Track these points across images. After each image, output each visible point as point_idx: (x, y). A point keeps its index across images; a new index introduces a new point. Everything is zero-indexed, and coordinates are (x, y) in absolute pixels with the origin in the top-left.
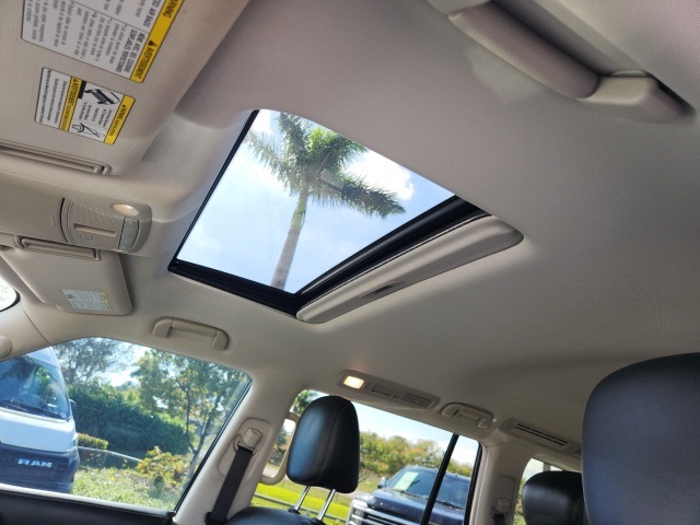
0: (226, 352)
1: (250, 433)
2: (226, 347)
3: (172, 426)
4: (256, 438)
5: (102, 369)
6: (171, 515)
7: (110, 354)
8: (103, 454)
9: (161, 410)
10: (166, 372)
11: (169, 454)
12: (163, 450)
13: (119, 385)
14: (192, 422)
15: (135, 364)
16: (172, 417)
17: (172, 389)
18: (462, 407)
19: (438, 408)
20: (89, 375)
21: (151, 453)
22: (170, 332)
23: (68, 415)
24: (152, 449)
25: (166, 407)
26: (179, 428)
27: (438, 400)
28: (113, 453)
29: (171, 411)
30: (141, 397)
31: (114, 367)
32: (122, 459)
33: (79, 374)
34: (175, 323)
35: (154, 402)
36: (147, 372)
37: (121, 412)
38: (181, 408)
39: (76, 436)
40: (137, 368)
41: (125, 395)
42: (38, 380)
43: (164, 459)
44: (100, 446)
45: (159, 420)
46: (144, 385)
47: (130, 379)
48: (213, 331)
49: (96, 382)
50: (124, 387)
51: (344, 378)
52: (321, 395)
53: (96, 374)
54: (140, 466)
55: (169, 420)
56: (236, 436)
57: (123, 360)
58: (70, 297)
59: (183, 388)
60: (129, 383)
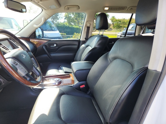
0: (79, 10)
1: (88, 24)
2: (79, 9)
3: (77, 28)
4: (90, 24)
5: (58, 19)
6: (80, 39)
7: (58, 16)
8: (66, 36)
9: (73, 25)
10: (71, 17)
11: (78, 33)
12: (77, 33)
13: (63, 22)
14: (80, 26)
15: (64, 17)
16: (76, 26)
17: (74, 20)
18: (133, 7)
19: (127, 9)
20: (56, 21)
21: (74, 34)
22: (68, 9)
23: (57, 30)
24: (74, 33)
25: (74, 24)
26: (78, 28)
27: (127, 7)
28: (68, 35)
29: (75, 25)
30: (68, 23)
31: (60, 18)
32: (70, 36)
33: (54, 22)
34: (69, 7)
35: (71, 24)
36: (67, 18)
37: (66, 27)
38: (77, 24)
39: (60, 33)
40: (65, 17)
41: (65, 24)
42: (48, 24)
43: (77, 34)
44: (65, 35)
45: (74, 28)
46: (68, 21)
47: (64, 20)
48: (76, 6)
49: (58, 23)
50: (64, 22)
51: (104, 8)
52: (99, 13)
53: (58, 21)
54: (73, 37)
55: (76, 27)
56: (86, 25)
57: (61, 16)
58: (50, 7)
59: (76, 19)
60: (65, 21)
